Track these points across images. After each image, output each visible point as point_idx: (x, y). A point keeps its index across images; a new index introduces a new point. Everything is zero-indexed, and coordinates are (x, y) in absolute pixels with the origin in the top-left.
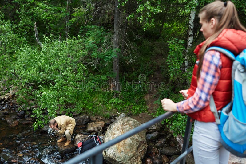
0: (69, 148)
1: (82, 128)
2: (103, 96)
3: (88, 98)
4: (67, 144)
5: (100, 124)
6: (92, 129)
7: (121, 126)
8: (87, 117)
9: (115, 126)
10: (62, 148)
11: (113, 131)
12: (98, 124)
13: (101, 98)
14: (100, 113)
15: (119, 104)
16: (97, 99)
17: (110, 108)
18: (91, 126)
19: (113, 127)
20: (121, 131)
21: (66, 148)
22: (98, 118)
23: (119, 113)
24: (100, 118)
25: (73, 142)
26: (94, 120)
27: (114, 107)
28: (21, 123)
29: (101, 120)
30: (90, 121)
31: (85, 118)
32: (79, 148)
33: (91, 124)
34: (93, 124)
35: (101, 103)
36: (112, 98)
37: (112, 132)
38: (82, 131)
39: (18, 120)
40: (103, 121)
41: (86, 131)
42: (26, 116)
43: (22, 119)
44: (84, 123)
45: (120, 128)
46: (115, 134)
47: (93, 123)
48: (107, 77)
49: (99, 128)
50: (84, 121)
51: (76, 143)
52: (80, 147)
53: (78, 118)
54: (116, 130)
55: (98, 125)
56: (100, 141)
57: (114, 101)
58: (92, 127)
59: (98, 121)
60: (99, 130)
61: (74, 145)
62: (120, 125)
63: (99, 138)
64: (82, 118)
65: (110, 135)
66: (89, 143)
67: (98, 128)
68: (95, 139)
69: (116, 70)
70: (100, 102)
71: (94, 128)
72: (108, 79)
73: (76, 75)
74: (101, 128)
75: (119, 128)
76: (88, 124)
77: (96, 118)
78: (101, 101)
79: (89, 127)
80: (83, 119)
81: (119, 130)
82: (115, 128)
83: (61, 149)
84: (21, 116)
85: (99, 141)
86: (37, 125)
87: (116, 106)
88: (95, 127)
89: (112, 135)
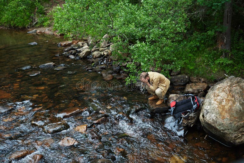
0: (161, 108)
1: (180, 89)
2: (208, 56)
3: (190, 57)
4: (159, 103)
5: (201, 86)
6: (190, 90)
7: (228, 87)
8: (187, 77)
9: (220, 87)
10: (153, 107)
11: (217, 92)
12: (199, 85)
13: (206, 57)
14: (202, 75)
15: (227, 65)
16: (201, 59)
17: (216, 69)
18: (189, 87)
19: (217, 88)
20: (228, 93)
21: (157, 107)
22: (199, 79)
23: (227, 76)
24: (203, 80)
25: (166, 101)
26: (195, 81)
27: (221, 68)
28: (115, 78)
29: (204, 82)
30: (189, 82)
31: (184, 78)
32: (172, 108)
33: (191, 84)
34: (192, 85)
35: (205, 64)
36: (219, 58)
37: (215, 93)
38: (179, 92)
39: (113, 75)
40: (206, 83)
41: (184, 92)
42: (121, 72)
43: (117, 75)
44: (182, 84)
45: (227, 89)
46: (218, 96)
47: (194, 84)
48: (215, 32)
49: (200, 90)
50: (182, 81)
51: (169, 102)
52: (173, 106)
53: (175, 77)
54: (221, 91)
55: (199, 87)
56: (198, 103)
57: (222, 61)
58: (191, 88)
59: (200, 83)
60: (199, 92)
61: (167, 105)
62: (226, 86)
63: (197, 99)
64: (181, 77)
65: (212, 96)
66: (185, 103)
67: (198, 90)
68: (192, 100)
69: (227, 23)
70: (204, 62)
71: (194, 90)
72: (216, 34)
73: (175, 26)
74: (202, 91)
75: (224, 90)
76: (187, 85)
77: (197, 79)
78: (206, 61)
79: (187, 88)
80: (181, 79)
81: (224, 91)
82: (219, 88)
83: (151, 107)
84: (117, 71)
85: (196, 103)
86: (130, 80)
87: (224, 67)
88: (194, 88)
89: (214, 96)
